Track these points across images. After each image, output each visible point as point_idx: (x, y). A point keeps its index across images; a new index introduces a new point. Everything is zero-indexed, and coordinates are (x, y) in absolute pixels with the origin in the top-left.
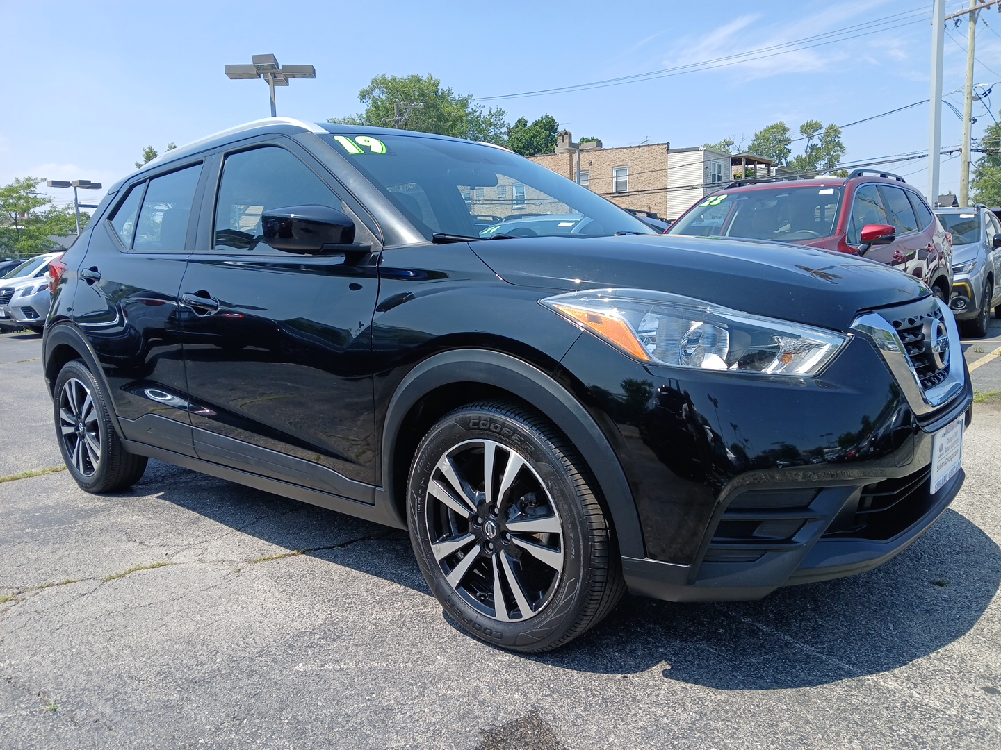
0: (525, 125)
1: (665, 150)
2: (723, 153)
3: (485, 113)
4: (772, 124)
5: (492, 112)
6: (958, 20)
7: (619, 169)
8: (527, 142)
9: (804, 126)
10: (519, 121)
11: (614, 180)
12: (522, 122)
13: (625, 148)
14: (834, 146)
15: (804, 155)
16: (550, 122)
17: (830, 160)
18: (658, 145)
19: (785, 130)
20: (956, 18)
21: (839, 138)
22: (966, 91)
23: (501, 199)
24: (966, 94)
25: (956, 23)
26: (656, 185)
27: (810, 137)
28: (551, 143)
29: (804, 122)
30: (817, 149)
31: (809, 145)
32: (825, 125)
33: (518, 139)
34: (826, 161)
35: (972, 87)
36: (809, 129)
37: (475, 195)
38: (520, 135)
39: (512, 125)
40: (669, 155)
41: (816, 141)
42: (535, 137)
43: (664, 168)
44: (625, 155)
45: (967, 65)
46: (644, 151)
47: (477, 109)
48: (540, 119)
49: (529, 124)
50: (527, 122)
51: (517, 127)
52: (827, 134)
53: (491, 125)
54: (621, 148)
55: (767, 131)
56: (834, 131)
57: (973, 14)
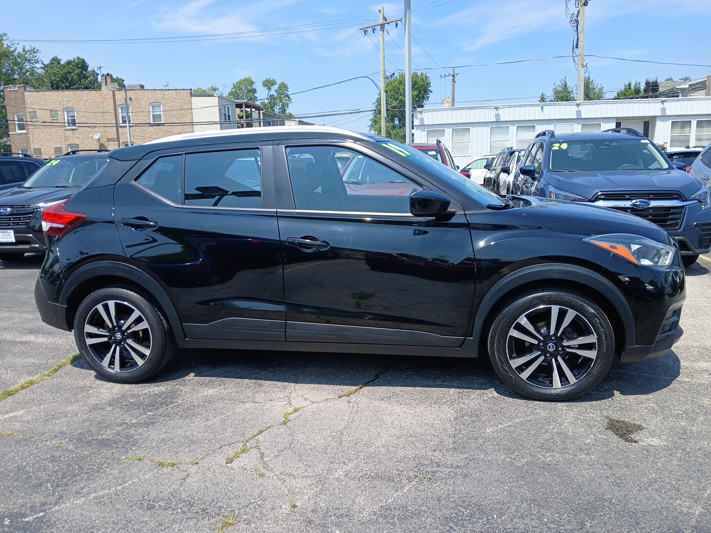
0: (59, 63)
1: (189, 94)
2: (229, 99)
3: (20, 50)
4: (243, 78)
5: (26, 49)
6: (374, 29)
7: (155, 105)
8: (64, 77)
9: (265, 81)
10: (53, 59)
11: (151, 114)
12: (55, 61)
13: (158, 90)
14: (285, 96)
15: (266, 101)
16: (82, 63)
17: (283, 106)
18: (183, 90)
19: (252, 83)
20: (373, 28)
21: (288, 91)
22: (382, 73)
23: (54, 121)
24: (381, 75)
25: (373, 31)
26: (184, 119)
27: (269, 89)
28: (83, 78)
29: (265, 79)
30: (274, 98)
31: (269, 94)
32: (279, 82)
33: (54, 74)
34: (280, 107)
35: (385, 71)
36: (268, 84)
37: (28, 117)
38: (55, 70)
39: (47, 62)
40: (193, 98)
41: (273, 92)
42: (69, 73)
43: (189, 107)
44: (158, 96)
45: (381, 57)
46: (173, 93)
47: (12, 46)
48: (72, 59)
49: (62, 62)
50: (60, 60)
51: (52, 64)
52: (280, 88)
53: (26, 59)
54: (155, 90)
55: (240, 82)
56: (284, 87)
57: (382, 26)
